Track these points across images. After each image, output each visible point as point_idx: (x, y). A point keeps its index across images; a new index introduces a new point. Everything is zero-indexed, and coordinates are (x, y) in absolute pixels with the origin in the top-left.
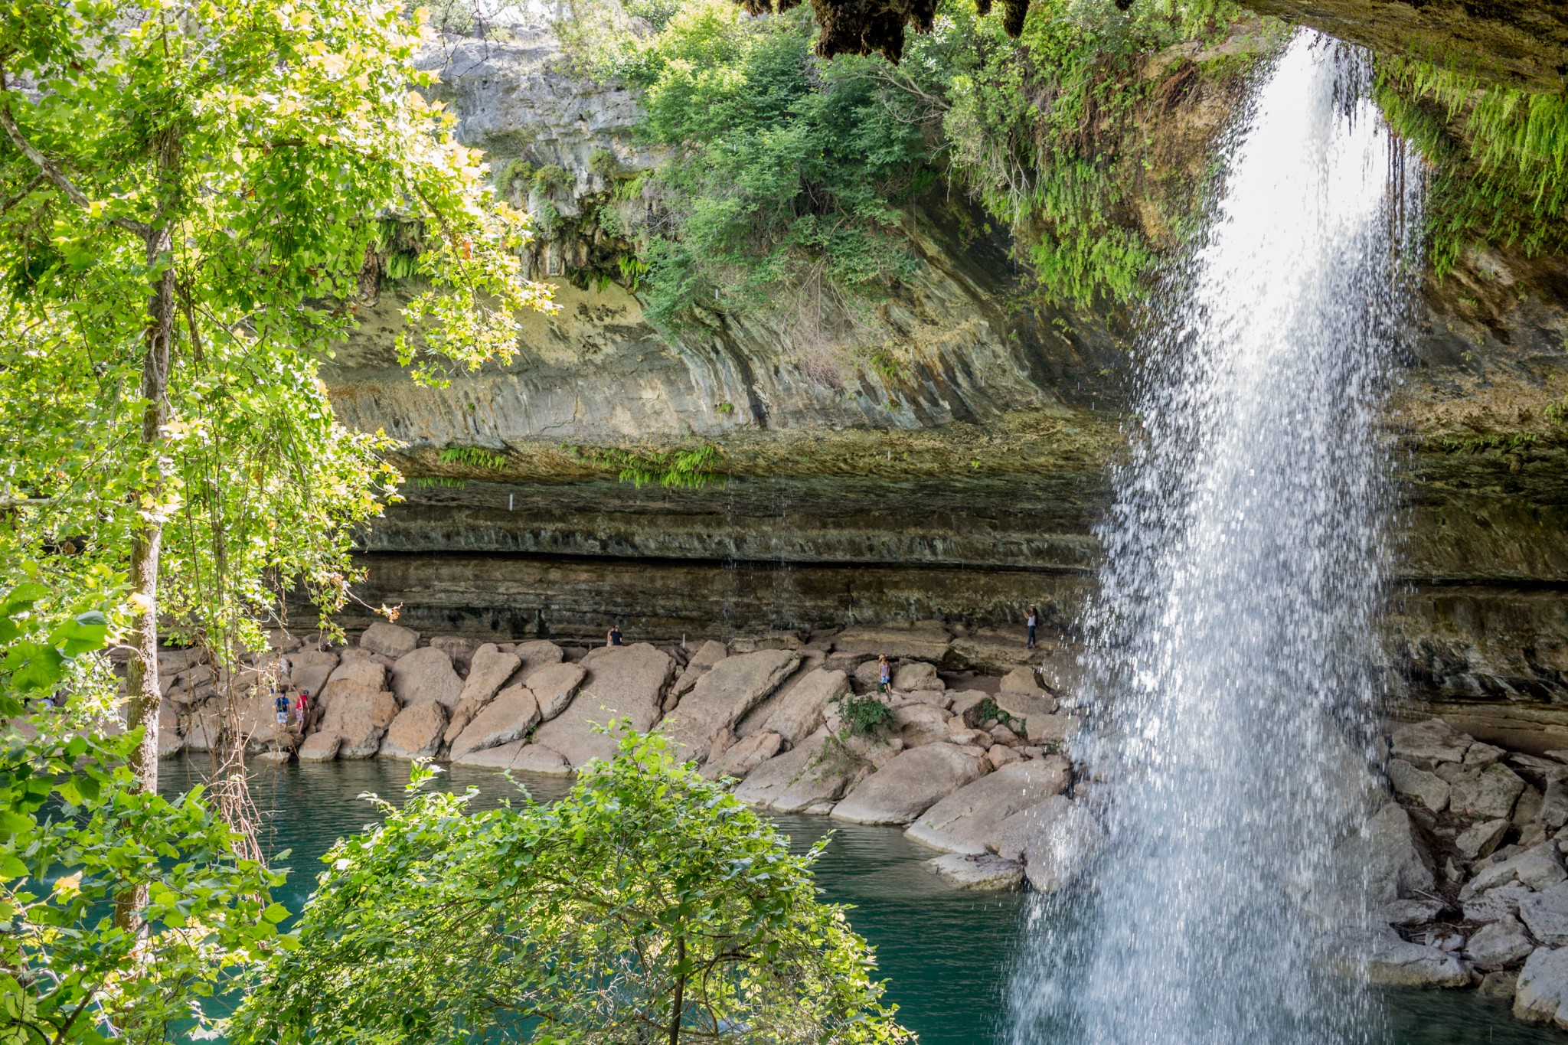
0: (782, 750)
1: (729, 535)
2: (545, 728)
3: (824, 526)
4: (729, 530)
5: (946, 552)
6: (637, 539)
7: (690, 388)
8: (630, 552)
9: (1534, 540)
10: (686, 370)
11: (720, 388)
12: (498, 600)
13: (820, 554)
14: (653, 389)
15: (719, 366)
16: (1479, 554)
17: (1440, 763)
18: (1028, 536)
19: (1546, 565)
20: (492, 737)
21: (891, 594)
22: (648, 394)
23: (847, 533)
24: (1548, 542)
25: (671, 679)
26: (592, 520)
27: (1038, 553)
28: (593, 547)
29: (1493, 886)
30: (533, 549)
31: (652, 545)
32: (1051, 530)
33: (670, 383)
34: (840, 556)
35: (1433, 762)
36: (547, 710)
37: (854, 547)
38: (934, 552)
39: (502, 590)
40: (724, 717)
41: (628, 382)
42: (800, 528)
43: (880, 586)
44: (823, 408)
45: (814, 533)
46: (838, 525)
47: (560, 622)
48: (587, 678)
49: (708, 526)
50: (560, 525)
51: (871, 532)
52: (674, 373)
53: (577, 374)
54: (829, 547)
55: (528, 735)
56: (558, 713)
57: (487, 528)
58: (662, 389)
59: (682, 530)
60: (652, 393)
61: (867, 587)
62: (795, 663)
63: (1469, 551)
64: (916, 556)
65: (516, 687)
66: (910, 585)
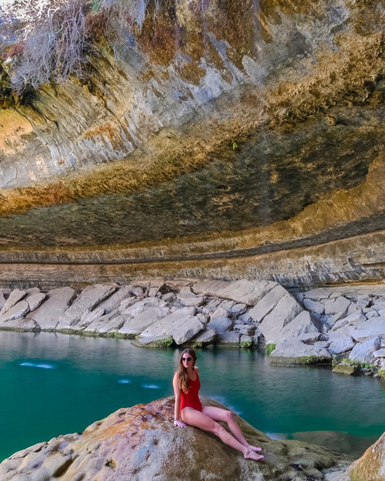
0: (104, 314)
1: (98, 253)
2: (30, 314)
3: (127, 248)
4: (97, 251)
5: (164, 253)
6: (69, 256)
7: (51, 158)
8: (67, 261)
9: (348, 205)
10: (49, 151)
11: (60, 156)
12: (25, 278)
13: (125, 257)
14: (40, 160)
15: (60, 147)
16: (330, 219)
17: (321, 299)
18: (189, 244)
19: (353, 214)
20: (12, 317)
21: (150, 271)
22: (38, 163)
23: (134, 250)
24: (353, 205)
25: (74, 298)
26: (54, 249)
27: (192, 251)
28: (55, 259)
29: (339, 327)
30: (36, 260)
31: (74, 258)
32: (196, 241)
33: (45, 157)
34: (132, 258)
35: (319, 299)
36: (32, 308)
37: (137, 255)
38: (161, 254)
39: (25, 274)
40: (88, 306)
41: (31, 159)
42: (119, 249)
43: (146, 269)
44: (93, 156)
45: (124, 250)
46: (131, 247)
47: (45, 285)
48: (47, 298)
49: (91, 250)
50: (44, 251)
51: (141, 249)
52: (45, 152)
53: (16, 160)
54: (129, 255)
55: (24, 316)
56: (36, 309)
57: (21, 253)
58: (43, 160)
59: (83, 252)
60: (39, 162)
61: (141, 269)
62: (114, 290)
63: (326, 219)
64: (155, 256)
65: (23, 301)
66: (155, 267)
